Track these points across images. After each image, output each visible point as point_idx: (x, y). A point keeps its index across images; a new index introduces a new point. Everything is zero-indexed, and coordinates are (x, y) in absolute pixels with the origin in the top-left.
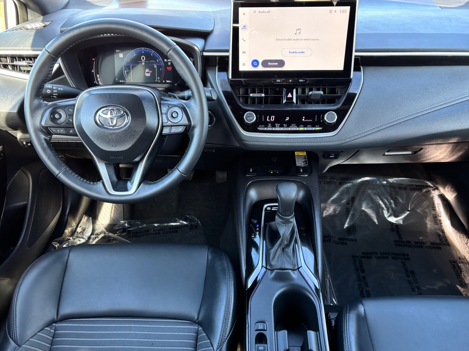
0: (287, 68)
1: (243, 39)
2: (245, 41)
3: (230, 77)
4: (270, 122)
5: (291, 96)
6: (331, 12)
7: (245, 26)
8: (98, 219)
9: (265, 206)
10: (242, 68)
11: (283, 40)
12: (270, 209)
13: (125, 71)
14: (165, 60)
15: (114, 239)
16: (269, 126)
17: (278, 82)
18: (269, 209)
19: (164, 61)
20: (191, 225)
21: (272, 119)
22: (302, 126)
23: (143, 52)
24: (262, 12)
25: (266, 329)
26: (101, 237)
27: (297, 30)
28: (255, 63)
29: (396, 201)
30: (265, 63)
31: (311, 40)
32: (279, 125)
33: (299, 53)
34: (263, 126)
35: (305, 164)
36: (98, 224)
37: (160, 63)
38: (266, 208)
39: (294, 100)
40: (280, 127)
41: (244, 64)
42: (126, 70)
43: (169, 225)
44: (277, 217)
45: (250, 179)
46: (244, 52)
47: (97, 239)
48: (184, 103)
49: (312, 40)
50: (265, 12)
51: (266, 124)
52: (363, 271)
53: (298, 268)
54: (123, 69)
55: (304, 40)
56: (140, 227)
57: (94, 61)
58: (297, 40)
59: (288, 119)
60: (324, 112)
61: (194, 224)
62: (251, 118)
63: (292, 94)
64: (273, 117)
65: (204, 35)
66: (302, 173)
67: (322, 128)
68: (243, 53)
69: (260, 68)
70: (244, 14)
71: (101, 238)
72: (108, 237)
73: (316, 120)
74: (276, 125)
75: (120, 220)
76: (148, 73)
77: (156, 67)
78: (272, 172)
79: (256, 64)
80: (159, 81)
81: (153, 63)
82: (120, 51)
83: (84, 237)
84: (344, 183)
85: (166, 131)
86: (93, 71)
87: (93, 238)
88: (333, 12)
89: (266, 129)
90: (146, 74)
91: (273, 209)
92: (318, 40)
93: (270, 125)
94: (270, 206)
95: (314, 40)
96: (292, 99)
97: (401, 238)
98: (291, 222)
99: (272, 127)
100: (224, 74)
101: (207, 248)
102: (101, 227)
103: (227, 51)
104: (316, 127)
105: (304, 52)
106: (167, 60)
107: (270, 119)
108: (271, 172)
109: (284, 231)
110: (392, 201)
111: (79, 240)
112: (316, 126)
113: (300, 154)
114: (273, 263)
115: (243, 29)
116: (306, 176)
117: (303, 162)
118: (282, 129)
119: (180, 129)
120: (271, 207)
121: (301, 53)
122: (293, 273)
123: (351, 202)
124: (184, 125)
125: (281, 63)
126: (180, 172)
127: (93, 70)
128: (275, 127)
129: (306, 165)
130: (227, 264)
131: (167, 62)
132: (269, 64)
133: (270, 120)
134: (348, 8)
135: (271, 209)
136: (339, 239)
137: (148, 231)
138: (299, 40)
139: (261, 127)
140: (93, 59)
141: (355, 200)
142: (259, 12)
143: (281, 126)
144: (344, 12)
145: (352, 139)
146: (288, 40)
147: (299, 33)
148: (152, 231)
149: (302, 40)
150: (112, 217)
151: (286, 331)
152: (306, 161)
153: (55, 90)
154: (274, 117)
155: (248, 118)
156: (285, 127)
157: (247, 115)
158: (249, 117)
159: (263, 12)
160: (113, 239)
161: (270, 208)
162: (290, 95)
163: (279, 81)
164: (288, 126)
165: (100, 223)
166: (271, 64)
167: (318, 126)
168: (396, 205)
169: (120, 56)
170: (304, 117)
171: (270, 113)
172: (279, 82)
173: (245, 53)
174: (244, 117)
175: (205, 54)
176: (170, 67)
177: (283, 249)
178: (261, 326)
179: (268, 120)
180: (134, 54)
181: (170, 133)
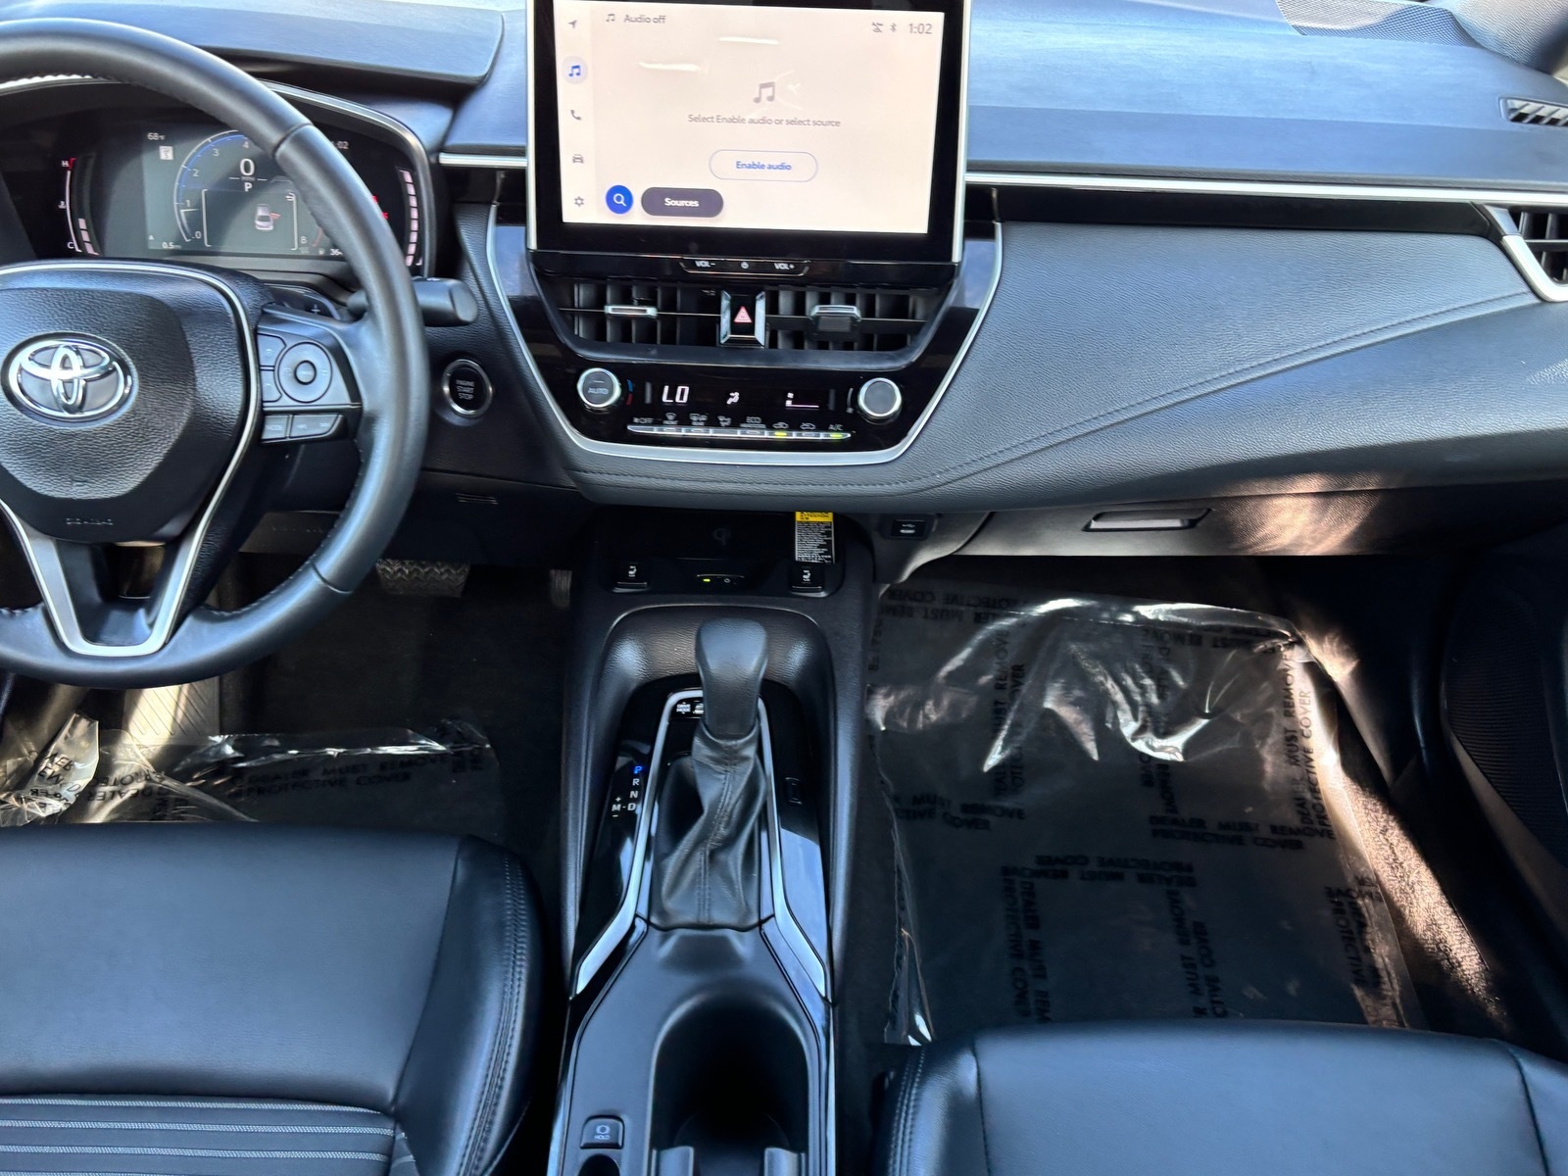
0: (729, 219)
1: (573, 112)
2: (579, 118)
3: (533, 245)
4: (674, 407)
5: (748, 320)
6: (878, 30)
7: (577, 67)
8: (127, 729)
9: (673, 699)
10: (572, 214)
11: (715, 120)
12: (689, 710)
13: (182, 211)
15: (182, 800)
16: (667, 422)
17: (701, 268)
18: (684, 708)
20: (457, 754)
21: (682, 398)
22: (781, 424)
24: (636, 20)
25: (620, 1144)
26: (134, 792)
27: (764, 86)
28: (619, 199)
29: (1166, 683)
30: (654, 199)
31: (811, 123)
32: (704, 418)
33: (770, 167)
34: (646, 420)
35: (826, 553)
36: (125, 746)
38: (675, 707)
39: (760, 334)
40: (709, 424)
41: (578, 201)
42: (185, 207)
43: (380, 752)
44: (697, 741)
45: (626, 601)
46: (578, 159)
47: (118, 801)
48: (343, 334)
49: (815, 123)
50: (648, 20)
51: (658, 414)
52: (1034, 923)
53: (761, 923)
54: (175, 203)
55: (790, 122)
56: (277, 757)
57: (66, 169)
58: (764, 121)
59: (735, 397)
60: (857, 379)
61: (471, 752)
62: (604, 391)
63: (752, 313)
64: (683, 391)
65: (453, 94)
66: (807, 584)
67: (849, 435)
68: (574, 161)
69: (637, 217)
70: (573, 23)
71: (134, 796)
72: (159, 794)
73: (831, 406)
74: (694, 418)
75: (208, 731)
76: (264, 219)
77: (293, 199)
78: (708, 580)
79: (622, 202)
80: (305, 251)
81: (285, 185)
82: (162, 137)
83: (64, 792)
84: (990, 616)
85: (275, 430)
86: (62, 206)
87: (104, 796)
88: (885, 29)
89: (656, 431)
90: (258, 223)
91: (696, 712)
92: (837, 123)
93: (671, 417)
94: (687, 701)
95: (822, 123)
96: (750, 328)
97: (1174, 810)
98: (746, 759)
99: (679, 425)
100: (513, 231)
101: (456, 848)
102: (137, 756)
103: (521, 152)
104: (832, 431)
105: (788, 167)
107: (672, 395)
108: (706, 580)
109: (720, 790)
110: (1148, 682)
111: (43, 805)
112: (831, 427)
113: (811, 519)
114: (670, 904)
115: (571, 75)
116: (823, 594)
117: (820, 546)
118: (711, 433)
119: (325, 426)
120: (692, 701)
121: (777, 167)
122: (741, 939)
123: (1009, 683)
124: (338, 412)
125: (711, 202)
126: (323, 579)
127: (62, 203)
128: (688, 423)
129: (827, 559)
130: (511, 906)
132: (669, 202)
133: (674, 400)
134: (937, 19)
135: (693, 708)
136: (965, 808)
137: (304, 772)
138: (769, 121)
139: (639, 424)
140: (65, 164)
141: (1023, 676)
142: (628, 18)
143: (712, 423)
144: (922, 29)
145: (954, 474)
146: (732, 120)
147: (771, 99)
148: (317, 775)
149: (780, 122)
150: (179, 721)
151: (691, 1150)
152: (829, 542)
154: (687, 389)
155: (591, 391)
156: (726, 426)
157: (587, 378)
158: (595, 386)
159: (641, 19)
160: (177, 800)
161: (689, 706)
162: (743, 317)
163: (707, 264)
164: (735, 425)
165: (134, 743)
166: (676, 203)
167: (838, 426)
168: (1161, 696)
169: (163, 156)
170: (790, 395)
171: (675, 377)
172: (706, 269)
173: (582, 161)
174: (580, 386)
175: (446, 159)
177: (713, 854)
178: (603, 1130)
179: (665, 399)
180: (213, 151)
181: (289, 440)
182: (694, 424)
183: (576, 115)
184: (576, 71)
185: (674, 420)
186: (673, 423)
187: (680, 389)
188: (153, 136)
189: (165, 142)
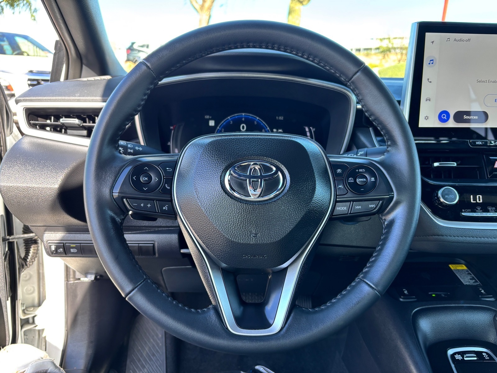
1: (428, 79)
2: (431, 82)
4: (478, 204)
7: (432, 60)
9: (450, 352)
10: (423, 123)
11: (487, 82)
12: (461, 358)
14: (275, 130)
16: (478, 211)
17: (478, 145)
19: (273, 131)
21: (479, 200)
24: (459, 41)
28: (444, 116)
30: (460, 116)
32: (494, 209)
34: (468, 210)
38: (453, 356)
40: (496, 211)
41: (427, 118)
45: (410, 306)
46: (428, 100)
50: (463, 41)
51: (473, 207)
62: (453, 197)
64: (479, 197)
66: (485, 295)
68: (426, 100)
69: (451, 124)
70: (433, 42)
74: (490, 209)
79: (445, 118)
82: (211, 117)
85: (342, 210)
89: (474, 215)
91: (466, 359)
93: (479, 209)
94: (459, 353)
99: (483, 212)
106: (277, 130)
107: (475, 199)
108: (434, 295)
113: (458, 268)
115: (429, 64)
116: (494, 299)
117: (471, 279)
120: (462, 353)
124: (379, 200)
125: (483, 116)
127: (169, 143)
128: (488, 211)
129: (478, 284)
132: (465, 117)
133: (476, 201)
135: (463, 357)
139: (465, 212)
140: (172, 128)
142: (455, 40)
146: (495, 82)
152: (473, 277)
153: (131, 149)
154: (481, 196)
155: (446, 196)
157: (442, 192)
158: (447, 194)
159: (461, 40)
161: (460, 356)
162: (496, 165)
163: (481, 143)
166: (468, 117)
169: (210, 124)
171: (476, 191)
172: (480, 145)
173: (430, 101)
174: (440, 195)
179: (472, 201)
180: (230, 122)
181: (349, 215)
182: (490, 211)
183: (429, 81)
184: (432, 62)
185: (480, 210)
186: (480, 211)
187: (478, 196)
188: (207, 117)
189: (212, 119)
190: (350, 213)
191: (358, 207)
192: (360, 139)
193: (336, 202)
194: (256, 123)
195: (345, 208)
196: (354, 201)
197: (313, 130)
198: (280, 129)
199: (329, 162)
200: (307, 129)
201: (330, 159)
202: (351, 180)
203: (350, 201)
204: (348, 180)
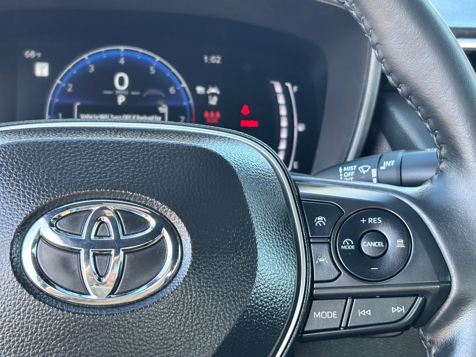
14: (200, 90)
19: (193, 91)
23: (122, 61)
37: (182, 100)
54: (48, 117)
77: (166, 110)
81: (158, 97)
82: (39, 55)
85: (325, 318)
106: (206, 90)
119: (396, 312)
124: (415, 294)
131: (205, 97)
169: (39, 73)
176: (215, 112)
180: (89, 68)
181: (342, 330)
188: (30, 54)
189: (41, 60)
190: (346, 327)
191: (364, 313)
192: (395, 122)
193: (311, 298)
194: (153, 71)
195: (334, 315)
196: (354, 296)
197: (292, 90)
198: (213, 86)
199: (298, 198)
200: (278, 88)
201: (303, 191)
202: (348, 245)
203: (345, 297)
204: (341, 244)
